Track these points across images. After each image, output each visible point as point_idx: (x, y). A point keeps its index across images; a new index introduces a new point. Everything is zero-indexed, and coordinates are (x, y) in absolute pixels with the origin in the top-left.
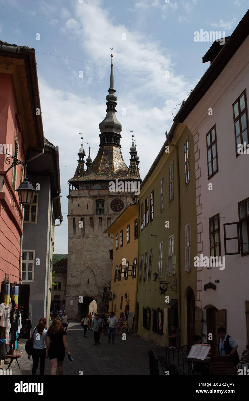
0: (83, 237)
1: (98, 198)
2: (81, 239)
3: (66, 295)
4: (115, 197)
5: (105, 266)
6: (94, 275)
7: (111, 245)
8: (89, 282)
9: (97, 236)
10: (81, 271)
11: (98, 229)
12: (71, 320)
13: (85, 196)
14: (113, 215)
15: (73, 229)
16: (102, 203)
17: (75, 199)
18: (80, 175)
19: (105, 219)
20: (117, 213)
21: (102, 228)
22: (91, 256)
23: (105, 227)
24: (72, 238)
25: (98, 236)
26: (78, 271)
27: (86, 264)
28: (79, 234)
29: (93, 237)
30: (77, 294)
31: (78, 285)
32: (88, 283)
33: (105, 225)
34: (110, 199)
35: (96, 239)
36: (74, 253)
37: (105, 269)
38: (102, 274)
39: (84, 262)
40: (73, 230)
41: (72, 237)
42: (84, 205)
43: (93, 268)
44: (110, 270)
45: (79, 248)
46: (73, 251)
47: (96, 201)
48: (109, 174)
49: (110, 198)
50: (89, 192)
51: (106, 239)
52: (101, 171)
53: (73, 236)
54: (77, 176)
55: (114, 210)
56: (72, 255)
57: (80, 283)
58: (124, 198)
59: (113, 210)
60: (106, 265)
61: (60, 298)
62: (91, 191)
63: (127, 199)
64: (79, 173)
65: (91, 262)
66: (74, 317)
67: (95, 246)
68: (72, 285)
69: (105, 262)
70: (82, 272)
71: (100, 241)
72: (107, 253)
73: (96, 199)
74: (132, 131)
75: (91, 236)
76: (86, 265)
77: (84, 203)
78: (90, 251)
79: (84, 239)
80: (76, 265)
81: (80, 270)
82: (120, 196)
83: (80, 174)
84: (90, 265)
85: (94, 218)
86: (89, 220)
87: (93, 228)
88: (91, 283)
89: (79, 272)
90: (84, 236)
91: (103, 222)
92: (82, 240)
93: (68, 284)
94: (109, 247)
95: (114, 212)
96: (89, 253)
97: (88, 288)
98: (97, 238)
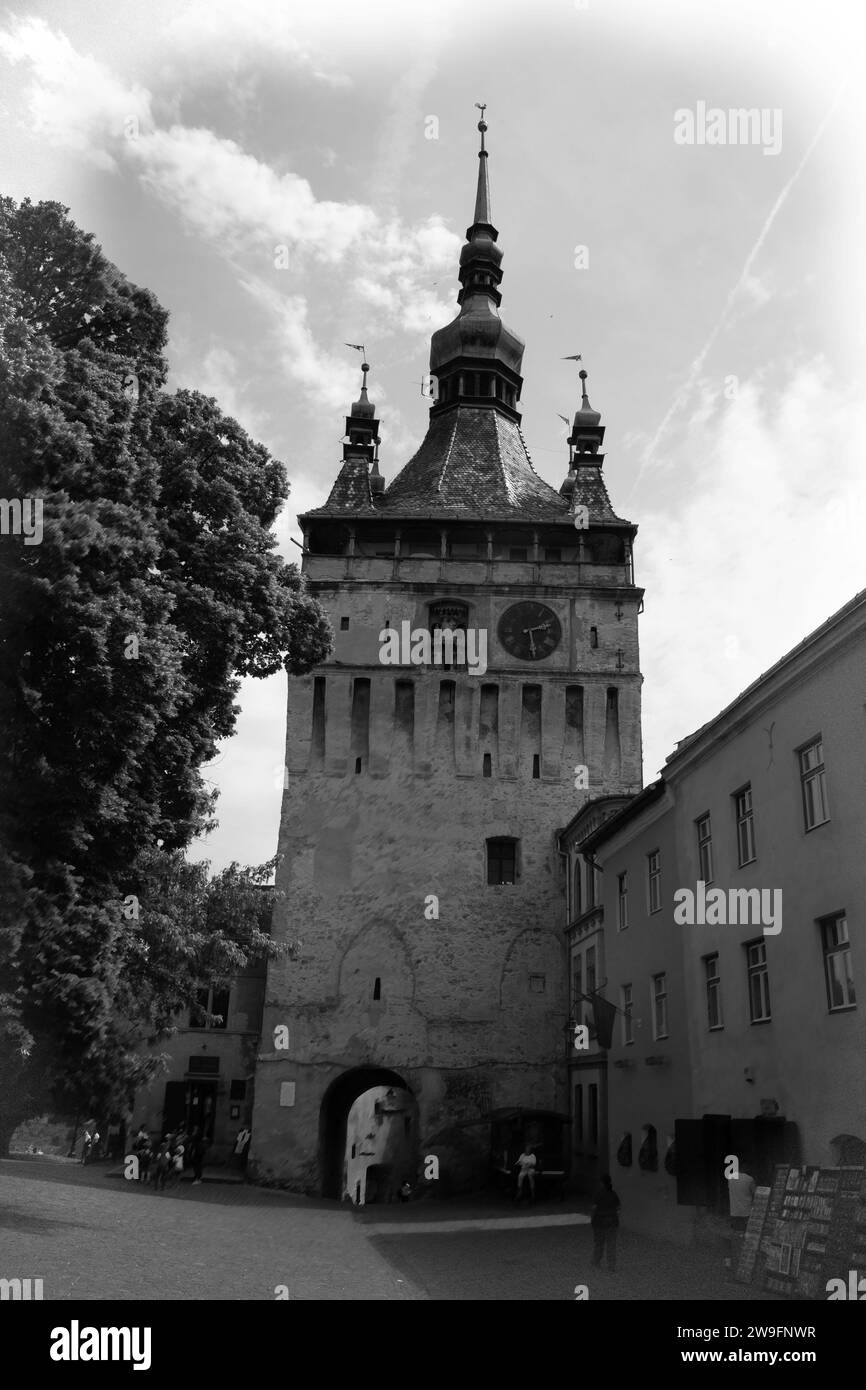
0: (358, 770)
1: (439, 595)
2: (348, 779)
3: (261, 1057)
4: (522, 593)
5: (465, 917)
6: (409, 955)
7: (496, 817)
8: (382, 990)
9: (427, 767)
10: (344, 936)
11: (433, 738)
12: (282, 1187)
13: (377, 585)
14: (513, 673)
15: (310, 731)
16: (454, 619)
17: (326, 596)
18: (352, 500)
19: (472, 690)
20: (531, 664)
21: (452, 732)
22: (394, 865)
23: (469, 727)
24: (305, 771)
25: (432, 770)
26: (327, 934)
27: (370, 900)
28: (338, 757)
29: (410, 772)
30: (317, 1049)
31: (327, 1007)
32: (377, 995)
33: (468, 721)
34: (496, 604)
35: (421, 783)
36: (313, 846)
37: (463, 930)
38: (452, 956)
39: (357, 893)
40: (309, 736)
41: (302, 768)
42: (370, 622)
43: (402, 923)
44: (487, 937)
45: (337, 822)
46: (306, 837)
47: (428, 609)
48: (488, 506)
49: (494, 599)
50: (396, 568)
51: (470, 784)
52: (450, 494)
53: (309, 764)
54: (339, 504)
55: (517, 649)
56: (299, 853)
57: (333, 994)
58: (560, 601)
59: (509, 649)
60: (467, 910)
61: (216, 1069)
62: (402, 564)
63: (577, 606)
64: (351, 491)
65: (395, 895)
66: (298, 1172)
67: (417, 814)
68: (293, 1005)
69: (463, 897)
70: (349, 942)
71: (441, 795)
72: (475, 852)
73: (429, 599)
74: (577, 358)
75: (398, 771)
76: (368, 905)
77: (371, 613)
78: (391, 841)
79: (364, 780)
80: (316, 904)
81: (338, 931)
82: (546, 593)
83: (355, 496)
84: (391, 906)
85: (416, 685)
86: (393, 689)
87: (411, 733)
88: (394, 996)
89: (330, 938)
90: (363, 767)
91: (460, 704)
92: (353, 782)
93: (269, 999)
94: (485, 822)
95: (515, 659)
96: (388, 849)
97: (374, 1023)
98: (428, 778)
